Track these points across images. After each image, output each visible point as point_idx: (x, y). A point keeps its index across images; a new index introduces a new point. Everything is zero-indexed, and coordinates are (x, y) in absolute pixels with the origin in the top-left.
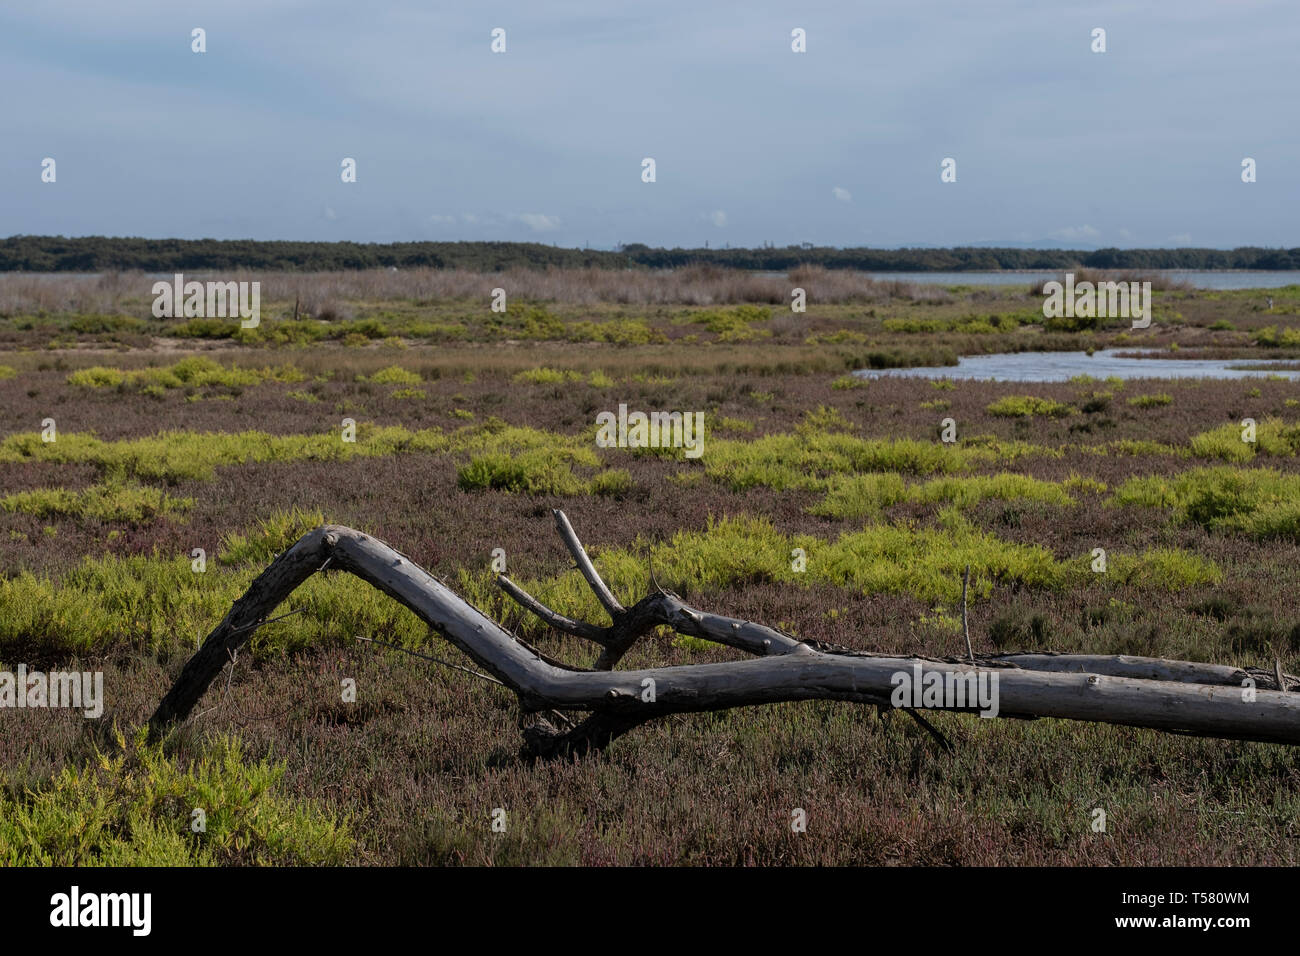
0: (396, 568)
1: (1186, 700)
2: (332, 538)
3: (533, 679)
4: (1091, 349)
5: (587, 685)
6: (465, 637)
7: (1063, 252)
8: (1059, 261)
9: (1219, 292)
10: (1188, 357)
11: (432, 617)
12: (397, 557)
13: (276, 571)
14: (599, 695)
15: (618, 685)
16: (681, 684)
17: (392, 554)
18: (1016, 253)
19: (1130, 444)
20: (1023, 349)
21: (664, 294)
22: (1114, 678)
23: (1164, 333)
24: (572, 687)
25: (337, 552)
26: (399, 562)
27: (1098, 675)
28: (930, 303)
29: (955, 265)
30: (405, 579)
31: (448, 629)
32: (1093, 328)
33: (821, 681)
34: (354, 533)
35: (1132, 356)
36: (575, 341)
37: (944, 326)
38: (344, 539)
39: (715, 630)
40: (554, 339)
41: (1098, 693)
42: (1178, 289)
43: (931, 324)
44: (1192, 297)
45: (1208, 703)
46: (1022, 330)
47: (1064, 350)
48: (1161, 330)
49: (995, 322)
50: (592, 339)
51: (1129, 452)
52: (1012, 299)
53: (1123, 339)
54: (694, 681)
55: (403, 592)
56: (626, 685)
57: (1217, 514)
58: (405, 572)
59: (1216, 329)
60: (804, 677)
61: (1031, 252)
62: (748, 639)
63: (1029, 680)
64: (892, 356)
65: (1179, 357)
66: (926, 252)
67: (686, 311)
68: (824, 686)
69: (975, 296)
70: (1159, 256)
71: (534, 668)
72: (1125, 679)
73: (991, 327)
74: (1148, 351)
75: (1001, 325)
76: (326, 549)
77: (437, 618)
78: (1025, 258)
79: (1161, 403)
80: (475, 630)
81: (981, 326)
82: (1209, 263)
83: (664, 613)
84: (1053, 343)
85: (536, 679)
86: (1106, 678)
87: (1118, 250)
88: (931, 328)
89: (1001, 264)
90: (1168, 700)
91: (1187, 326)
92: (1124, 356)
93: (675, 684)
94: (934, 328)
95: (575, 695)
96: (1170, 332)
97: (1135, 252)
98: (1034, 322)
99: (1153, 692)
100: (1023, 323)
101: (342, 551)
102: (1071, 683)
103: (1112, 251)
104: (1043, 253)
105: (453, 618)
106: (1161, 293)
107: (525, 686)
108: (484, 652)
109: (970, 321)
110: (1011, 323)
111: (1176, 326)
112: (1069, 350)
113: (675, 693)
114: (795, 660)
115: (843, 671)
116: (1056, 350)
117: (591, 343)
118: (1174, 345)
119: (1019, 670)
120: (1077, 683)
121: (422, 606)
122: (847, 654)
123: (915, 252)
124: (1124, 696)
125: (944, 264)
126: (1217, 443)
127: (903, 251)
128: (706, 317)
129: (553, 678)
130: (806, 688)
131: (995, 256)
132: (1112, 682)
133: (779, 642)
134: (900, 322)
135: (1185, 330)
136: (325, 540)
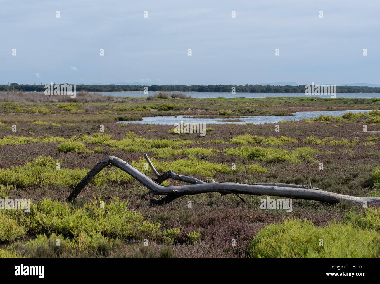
0: (126, 165)
1: (293, 191)
2: (112, 159)
3: (156, 188)
4: (176, 116)
5: (168, 189)
6: (141, 179)
7: (142, 86)
8: (140, 89)
9: (200, 99)
10: (203, 118)
11: (134, 175)
12: (126, 163)
13: (99, 166)
14: (170, 191)
15: (174, 189)
16: (187, 189)
17: (124, 162)
18: (128, 86)
19: (215, 141)
20: (156, 116)
21: (44, 99)
22: (278, 187)
23: (192, 111)
24: (164, 190)
25: (113, 162)
26: (126, 164)
27: (275, 186)
28: (120, 102)
29: (110, 90)
30: (127, 167)
31: (137, 178)
32: (172, 110)
33: (217, 188)
34: (116, 158)
35: (188, 118)
36: (31, 113)
37: (130, 109)
38: (114, 159)
39: (184, 179)
40: (25, 112)
41: (275, 190)
42: (188, 98)
43: (127, 108)
44: (192, 100)
45: (297, 192)
46: (152, 110)
47: (167, 116)
48: (191, 110)
49: (145, 108)
50: (35, 113)
51: (215, 143)
52: (142, 101)
53: (182, 113)
54: (190, 188)
55: (127, 170)
56: (176, 189)
57: (256, 157)
58: (127, 166)
59: (207, 110)
60: (214, 187)
61: (132, 86)
62: (192, 181)
63: (261, 187)
64: (125, 118)
65: (201, 118)
66: (101, 86)
67: (54, 104)
68: (218, 189)
69: (132, 100)
70: (170, 87)
71: (156, 186)
72: (281, 187)
73: (144, 109)
74: (192, 116)
75: (146, 108)
76: (110, 161)
77: (135, 176)
78: (130, 88)
79: (211, 130)
80: (143, 178)
81: (141, 109)
82: (184, 89)
83: (171, 176)
84: (164, 114)
85: (157, 188)
86: (277, 187)
87: (158, 86)
88: (127, 109)
89: (123, 89)
90: (290, 191)
91: (198, 109)
92: (185, 117)
93: (186, 189)
94: (128, 109)
95: (165, 191)
96: (194, 111)
97: (163, 86)
98: (155, 108)
99: (286, 190)
100: (152, 108)
101: (113, 161)
102: (270, 188)
103: (156, 86)
104: (136, 86)
105: (138, 175)
106: (183, 99)
107: (154, 190)
108: (145, 183)
109: (137, 108)
110: (149, 108)
111: (195, 109)
112: (169, 116)
113: (187, 191)
114: (212, 184)
115: (222, 186)
116: (165, 116)
117: (35, 114)
118: (199, 114)
119: (258, 185)
120: (271, 188)
121: (132, 173)
122: (223, 182)
123: (98, 86)
124: (281, 191)
125: (107, 90)
126: (239, 140)
127: (94, 85)
128: (62, 106)
129: (161, 188)
130: (214, 189)
131: (122, 87)
132: (278, 188)
133: (199, 181)
134: (118, 108)
135: (198, 110)
136: (110, 159)
